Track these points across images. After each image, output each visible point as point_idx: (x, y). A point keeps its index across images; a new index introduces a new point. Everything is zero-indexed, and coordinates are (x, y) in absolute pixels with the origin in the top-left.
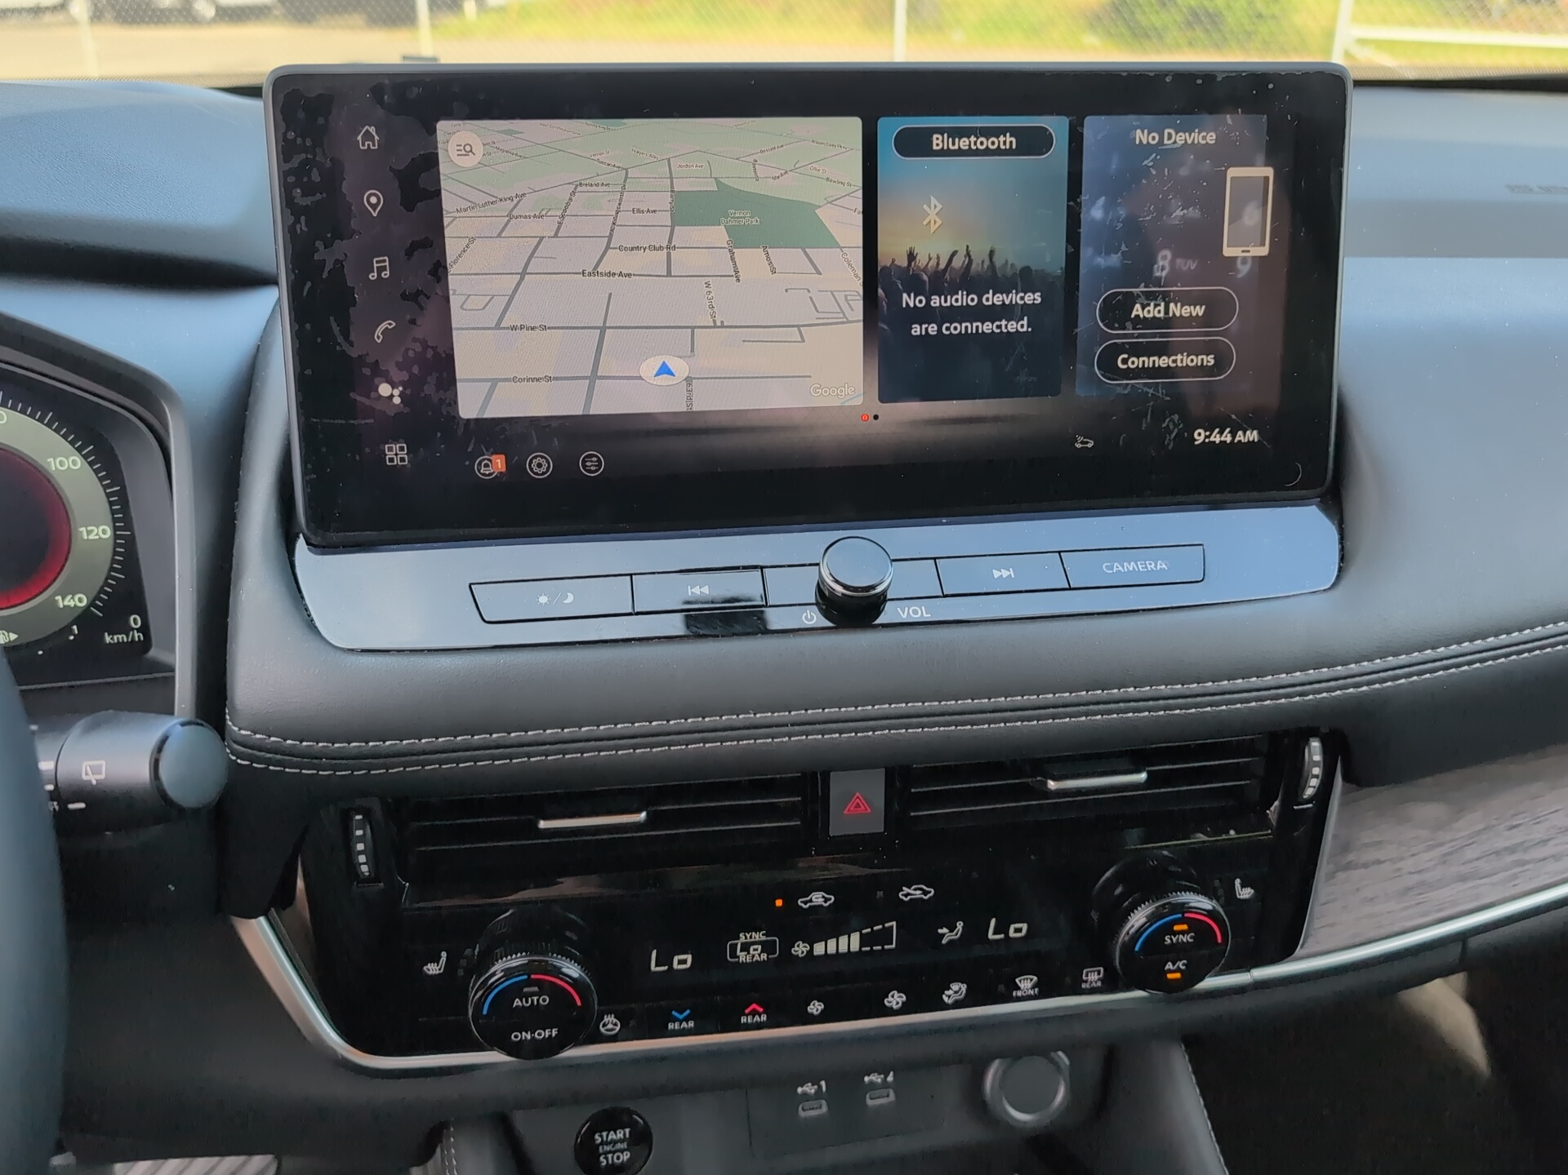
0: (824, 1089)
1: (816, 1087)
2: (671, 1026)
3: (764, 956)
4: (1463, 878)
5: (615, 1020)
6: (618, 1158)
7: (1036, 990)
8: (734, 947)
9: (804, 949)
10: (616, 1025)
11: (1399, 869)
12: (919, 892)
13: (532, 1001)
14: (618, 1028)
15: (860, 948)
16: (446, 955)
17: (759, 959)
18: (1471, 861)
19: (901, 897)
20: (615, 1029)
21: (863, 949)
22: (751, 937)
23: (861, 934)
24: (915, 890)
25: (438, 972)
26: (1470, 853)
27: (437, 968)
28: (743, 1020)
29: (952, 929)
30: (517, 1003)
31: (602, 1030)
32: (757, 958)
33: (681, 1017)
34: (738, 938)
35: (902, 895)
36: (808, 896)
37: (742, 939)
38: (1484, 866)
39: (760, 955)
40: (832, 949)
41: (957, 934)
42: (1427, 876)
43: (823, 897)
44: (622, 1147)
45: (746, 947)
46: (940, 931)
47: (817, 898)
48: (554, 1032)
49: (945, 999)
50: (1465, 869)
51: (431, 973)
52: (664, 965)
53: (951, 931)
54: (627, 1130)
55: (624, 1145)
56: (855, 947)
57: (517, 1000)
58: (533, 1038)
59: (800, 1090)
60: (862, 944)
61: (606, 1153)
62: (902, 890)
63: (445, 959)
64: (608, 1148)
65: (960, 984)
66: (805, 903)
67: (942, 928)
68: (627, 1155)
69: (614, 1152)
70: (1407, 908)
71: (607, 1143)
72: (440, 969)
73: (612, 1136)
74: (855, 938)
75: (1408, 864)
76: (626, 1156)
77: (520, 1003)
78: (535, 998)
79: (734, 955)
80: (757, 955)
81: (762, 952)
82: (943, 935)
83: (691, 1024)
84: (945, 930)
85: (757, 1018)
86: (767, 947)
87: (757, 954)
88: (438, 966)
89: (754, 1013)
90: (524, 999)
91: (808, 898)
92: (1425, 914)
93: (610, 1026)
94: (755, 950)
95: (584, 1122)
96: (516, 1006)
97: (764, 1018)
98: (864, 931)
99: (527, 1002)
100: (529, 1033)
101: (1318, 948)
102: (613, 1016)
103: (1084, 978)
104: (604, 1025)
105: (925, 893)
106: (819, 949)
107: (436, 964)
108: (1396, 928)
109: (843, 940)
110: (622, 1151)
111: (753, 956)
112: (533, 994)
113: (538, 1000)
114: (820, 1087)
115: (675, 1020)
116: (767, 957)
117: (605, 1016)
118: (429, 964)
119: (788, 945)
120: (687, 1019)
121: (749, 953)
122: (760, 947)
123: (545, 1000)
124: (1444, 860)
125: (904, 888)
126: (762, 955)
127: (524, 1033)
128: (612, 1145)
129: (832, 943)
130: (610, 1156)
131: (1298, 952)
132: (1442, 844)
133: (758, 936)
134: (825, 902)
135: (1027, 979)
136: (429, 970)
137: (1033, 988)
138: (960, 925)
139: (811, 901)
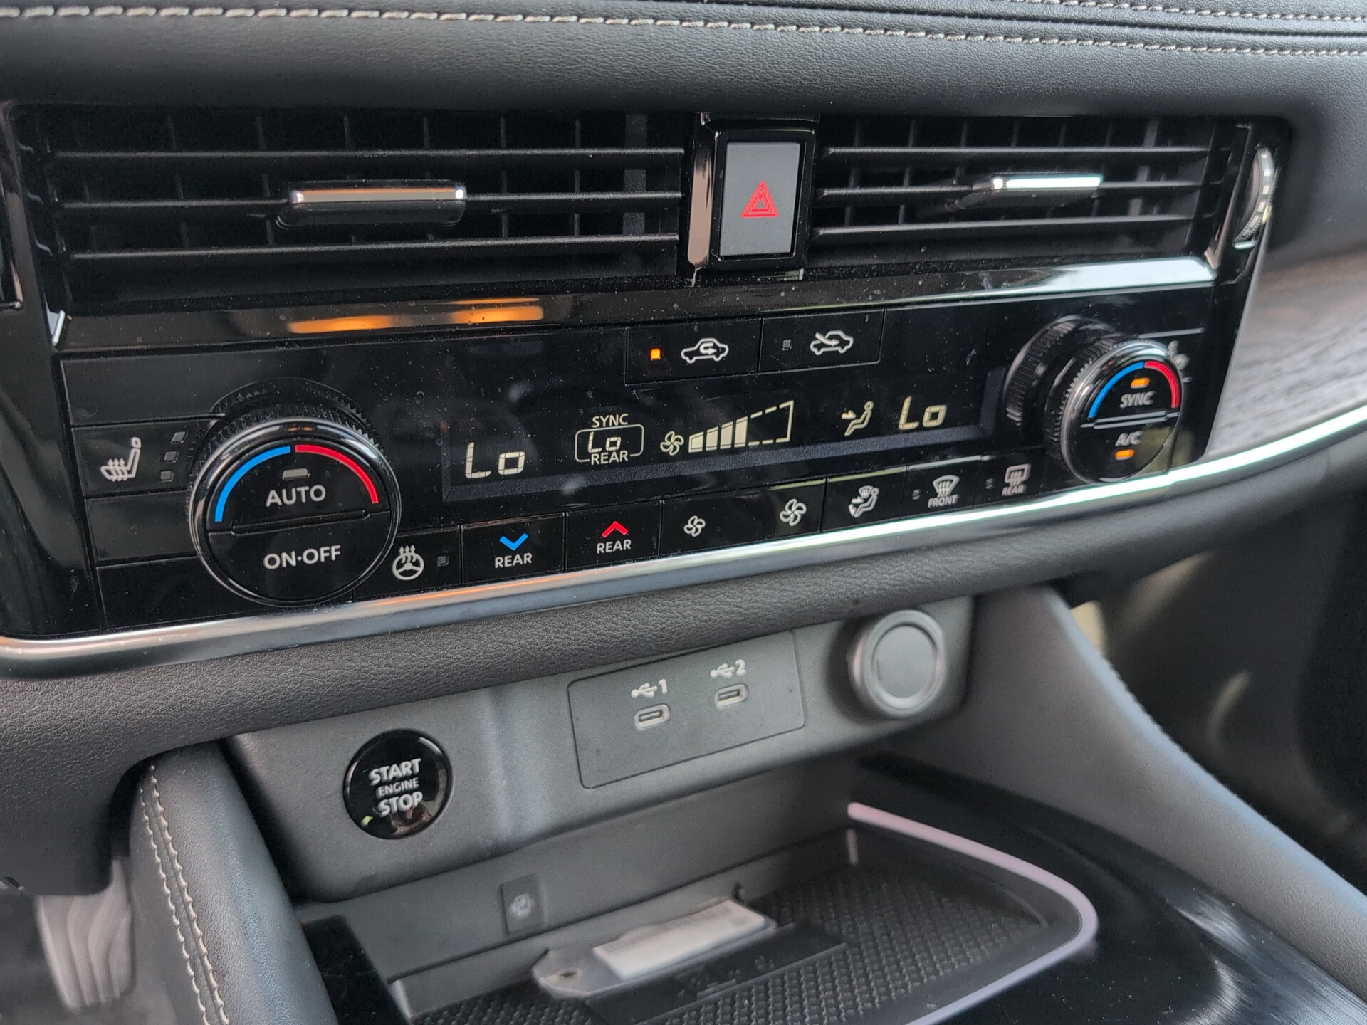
0: (665, 690)
1: (655, 688)
2: (499, 562)
3: (624, 455)
4: (1338, 377)
5: (416, 556)
6: (405, 802)
7: (955, 497)
8: (584, 438)
9: (677, 444)
10: (416, 564)
11: (1278, 370)
12: (834, 342)
13: (299, 494)
14: (420, 570)
15: (747, 443)
16: (139, 445)
17: (617, 458)
18: (1339, 361)
19: (812, 348)
20: (415, 572)
21: (750, 444)
22: (608, 424)
23: (750, 420)
24: (831, 338)
25: (126, 477)
26: (1338, 353)
27: (125, 469)
28: (600, 548)
29: (859, 413)
30: (273, 498)
31: (396, 573)
32: (614, 457)
33: (513, 546)
34: (590, 425)
35: (815, 346)
36: (694, 346)
37: (596, 427)
38: (1352, 364)
39: (618, 452)
40: (712, 444)
41: (863, 422)
42: (1305, 375)
43: (715, 346)
44: (411, 786)
45: (600, 440)
46: (845, 416)
47: (707, 348)
48: (334, 552)
49: (852, 510)
50: (1338, 368)
51: (114, 478)
52: (486, 470)
53: (858, 417)
54: (416, 762)
55: (413, 784)
56: (741, 439)
57: (273, 493)
58: (300, 563)
59: (635, 693)
60: (751, 435)
61: (388, 797)
62: (816, 339)
63: (139, 452)
64: (389, 790)
65: (870, 488)
66: (690, 355)
67: (847, 412)
68: (418, 797)
69: (400, 795)
70: (1295, 406)
71: (388, 783)
72: (129, 472)
73: (395, 771)
74: (742, 425)
75: (1285, 365)
76: (416, 799)
77: (278, 500)
78: (303, 490)
79: (584, 453)
80: (615, 453)
81: (621, 448)
82: (849, 421)
83: (528, 558)
84: (850, 415)
85: (618, 545)
86: (630, 440)
87: (615, 450)
88: (126, 465)
89: (615, 537)
90: (284, 492)
91: (695, 349)
92: (1314, 411)
93: (408, 567)
94: (613, 444)
95: (347, 764)
96: (272, 504)
97: (627, 544)
98: (753, 416)
99: (289, 498)
100: (293, 554)
101: (1226, 448)
102: (413, 548)
103: (1007, 481)
104: (400, 565)
105: (843, 343)
106: (696, 443)
107: (122, 462)
108: (1291, 426)
109: (727, 429)
110: (410, 792)
111: (610, 453)
112: (298, 482)
113: (307, 493)
114: (660, 688)
115: (504, 551)
116: (628, 457)
117: (402, 550)
118: (110, 462)
119: (655, 439)
120: (521, 551)
121: (604, 450)
122: (618, 440)
123: (318, 493)
124: (1316, 359)
125: (818, 336)
126: (621, 452)
127: (284, 555)
128: (395, 785)
129: (712, 435)
130: (393, 800)
131: (1209, 452)
132: (1309, 345)
133: (617, 421)
134: (717, 355)
135: (946, 481)
136: (109, 472)
137: (952, 493)
138: (869, 406)
139: (698, 353)
